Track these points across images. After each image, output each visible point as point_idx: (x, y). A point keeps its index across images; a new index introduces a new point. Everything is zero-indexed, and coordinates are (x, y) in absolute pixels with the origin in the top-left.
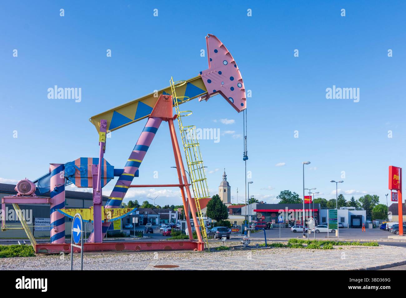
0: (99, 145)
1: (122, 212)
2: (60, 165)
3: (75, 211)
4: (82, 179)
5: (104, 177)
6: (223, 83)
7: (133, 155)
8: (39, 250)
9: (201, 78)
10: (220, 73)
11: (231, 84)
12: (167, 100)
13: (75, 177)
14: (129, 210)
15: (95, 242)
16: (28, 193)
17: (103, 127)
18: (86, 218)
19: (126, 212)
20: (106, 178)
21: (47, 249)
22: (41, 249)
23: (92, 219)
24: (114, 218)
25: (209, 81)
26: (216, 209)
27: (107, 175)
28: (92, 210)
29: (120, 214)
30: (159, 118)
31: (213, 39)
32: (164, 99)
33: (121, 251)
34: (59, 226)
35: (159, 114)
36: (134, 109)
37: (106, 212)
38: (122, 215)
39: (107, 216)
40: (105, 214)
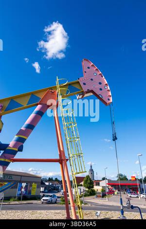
6: (94, 86)
7: (21, 132)
9: (79, 82)
10: (92, 80)
11: (100, 86)
12: (53, 94)
25: (84, 84)
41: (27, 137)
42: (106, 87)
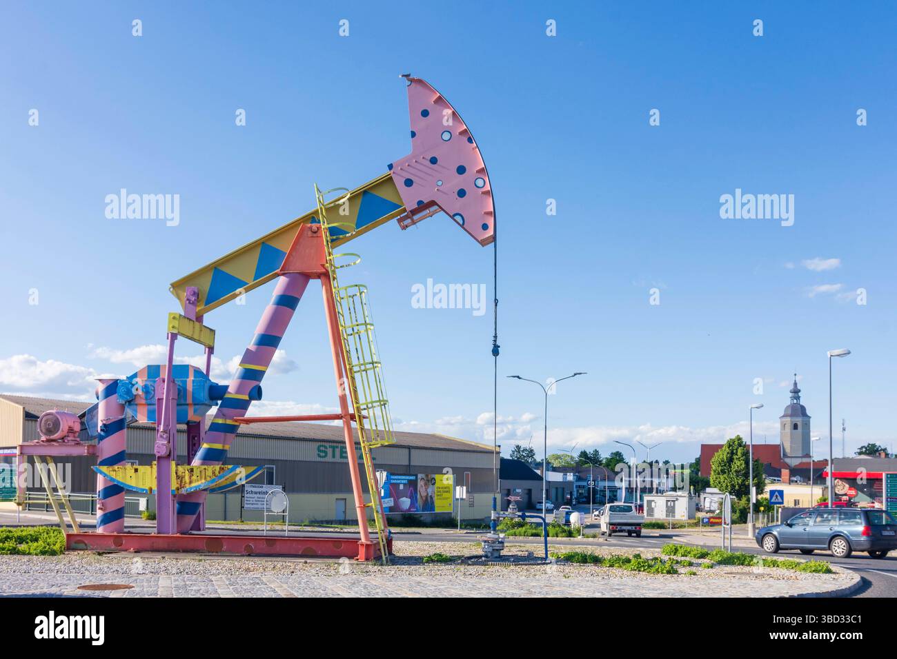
0: (168, 338)
1: (209, 473)
2: (111, 382)
3: (123, 470)
4: (149, 406)
5: (188, 402)
6: (440, 183)
7: (248, 357)
8: (73, 545)
9: (391, 178)
10: (434, 161)
11: (459, 181)
12: (315, 235)
13: (136, 405)
14: (223, 468)
15: (158, 533)
16: (56, 435)
17: (190, 303)
18: (143, 485)
19: (217, 473)
20: (191, 404)
21: (86, 542)
22: (75, 543)
23: (155, 488)
24: (193, 485)
25: (409, 183)
26: (733, 470)
27: (194, 398)
28: (155, 467)
29: (205, 478)
30: (298, 275)
31: (419, 88)
32: (310, 233)
33: (217, 552)
34: (108, 499)
35: (298, 266)
36: (253, 260)
37: (180, 474)
38: (208, 479)
39: (181, 481)
40: (178, 477)
41: (267, 365)
42: (480, 183)
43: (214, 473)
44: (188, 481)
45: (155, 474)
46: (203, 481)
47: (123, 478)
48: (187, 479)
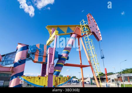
3: (34, 78)
4: (39, 56)
9: (88, 26)
10: (93, 26)
18: (42, 84)
23: (47, 85)
28: (47, 77)
29: (64, 81)
37: (56, 80)
38: (65, 81)
39: (56, 83)
40: (55, 81)
43: (67, 79)
44: (59, 83)
45: (47, 80)
46: (64, 82)
47: (33, 82)
48: (58, 81)
